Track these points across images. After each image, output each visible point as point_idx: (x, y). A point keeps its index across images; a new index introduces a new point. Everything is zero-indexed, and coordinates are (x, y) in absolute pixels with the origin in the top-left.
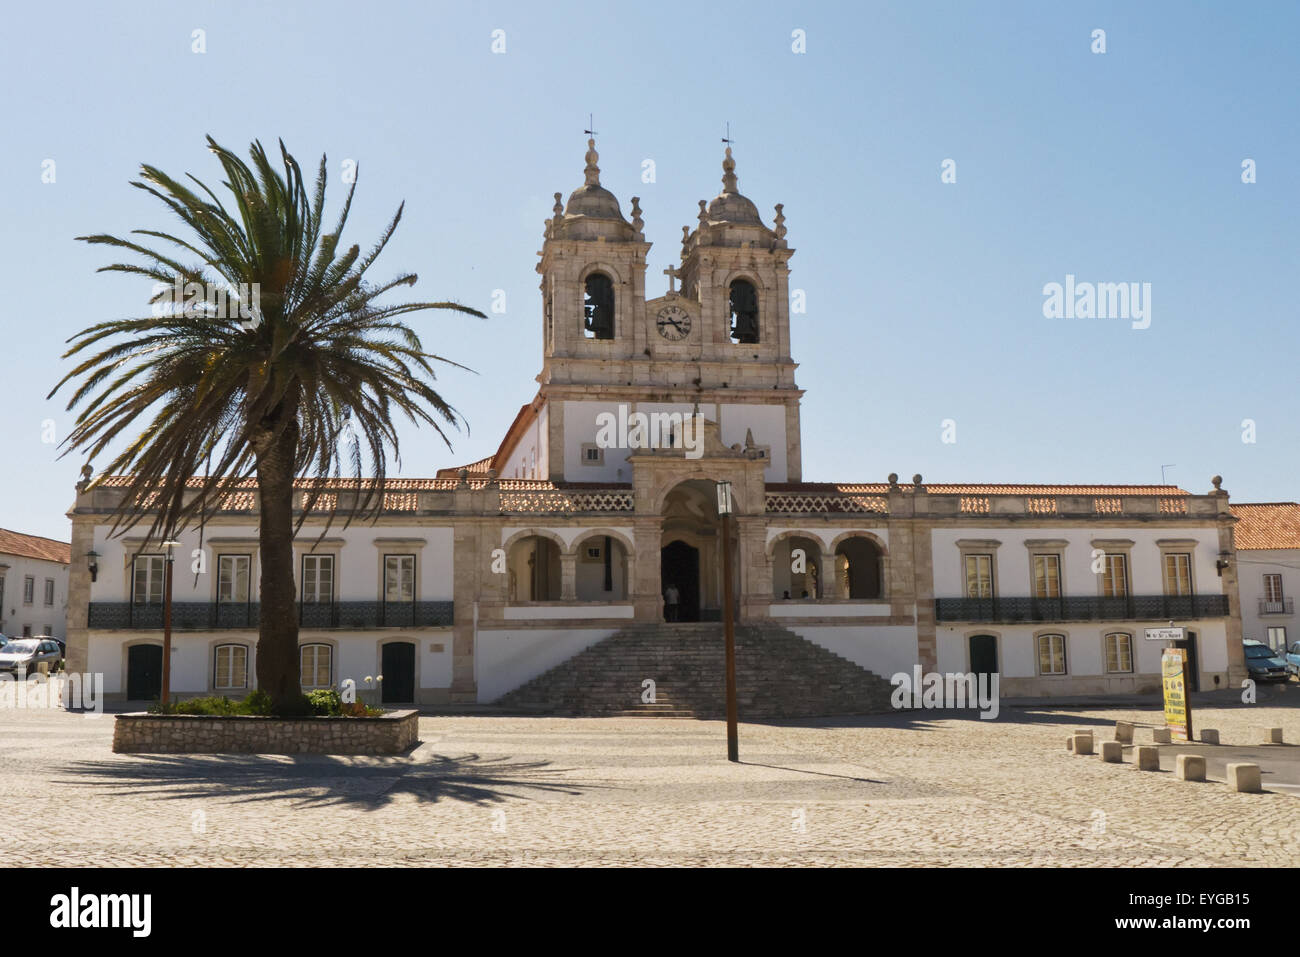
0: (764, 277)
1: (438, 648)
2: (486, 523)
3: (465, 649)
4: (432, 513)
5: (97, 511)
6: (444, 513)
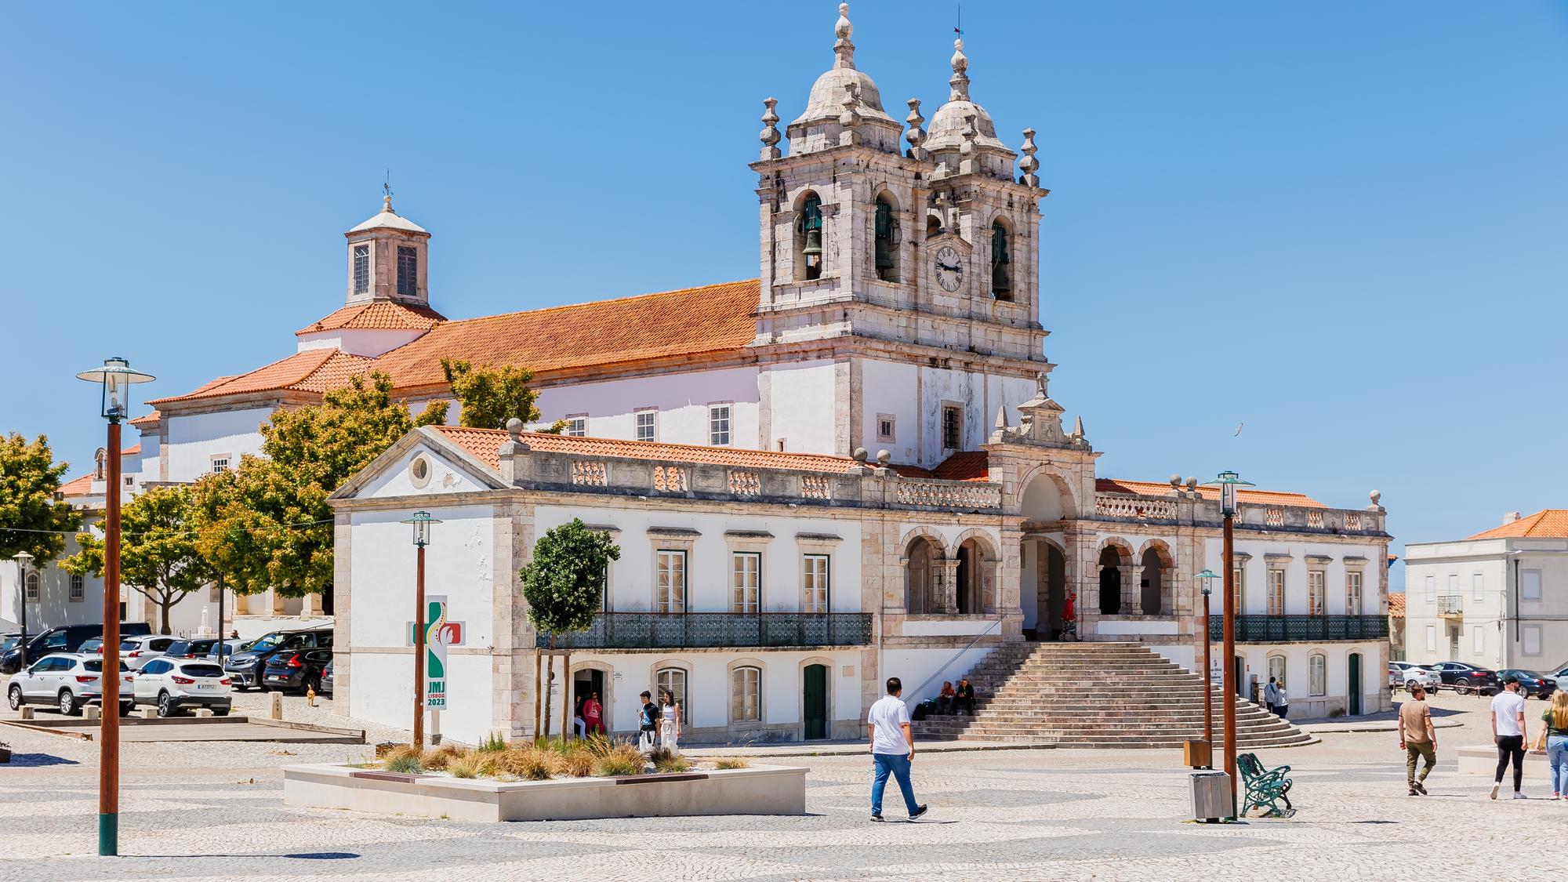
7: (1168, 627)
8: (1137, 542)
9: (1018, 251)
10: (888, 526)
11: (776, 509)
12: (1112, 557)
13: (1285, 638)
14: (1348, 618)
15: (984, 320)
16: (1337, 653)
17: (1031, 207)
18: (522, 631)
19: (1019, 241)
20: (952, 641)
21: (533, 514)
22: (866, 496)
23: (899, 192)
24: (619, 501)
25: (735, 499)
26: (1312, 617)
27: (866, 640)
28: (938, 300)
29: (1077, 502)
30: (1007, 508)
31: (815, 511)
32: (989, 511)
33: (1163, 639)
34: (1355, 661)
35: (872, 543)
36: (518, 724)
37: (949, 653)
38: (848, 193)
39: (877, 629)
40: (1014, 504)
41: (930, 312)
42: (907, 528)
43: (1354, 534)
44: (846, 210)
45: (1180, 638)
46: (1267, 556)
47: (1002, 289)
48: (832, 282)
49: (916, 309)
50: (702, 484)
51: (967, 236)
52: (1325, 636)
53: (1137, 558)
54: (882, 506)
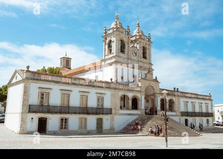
0: (147, 46)
1: (107, 120)
2: (117, 91)
3: (112, 120)
4: (107, 88)
5: (32, 79)
6: (109, 88)
7: (174, 113)
8: (168, 98)
9: (147, 52)
10: (117, 93)
11: (91, 87)
12: (163, 101)
13: (195, 116)
14: (206, 113)
15: (141, 61)
16: (205, 119)
17: (149, 45)
18: (25, 109)
19: (147, 50)
20: (130, 114)
21: (30, 85)
22: (112, 87)
23: (125, 40)
24: (53, 83)
25: (81, 85)
26: (200, 113)
27: (111, 113)
28: (133, 58)
29: (156, 91)
30: (142, 91)
31: (100, 89)
32: (138, 91)
33: (172, 116)
34: (208, 120)
35: (112, 95)
36: (22, 129)
37: (130, 117)
38: (115, 39)
39: (113, 111)
40: (143, 90)
41: (131, 59)
42: (121, 93)
43: (206, 99)
44: (115, 41)
45: (176, 116)
46: (192, 102)
47: (145, 57)
48: (113, 53)
49: (128, 59)
50: (74, 82)
51: (138, 48)
52: (202, 116)
53: (168, 101)
54: (115, 89)
